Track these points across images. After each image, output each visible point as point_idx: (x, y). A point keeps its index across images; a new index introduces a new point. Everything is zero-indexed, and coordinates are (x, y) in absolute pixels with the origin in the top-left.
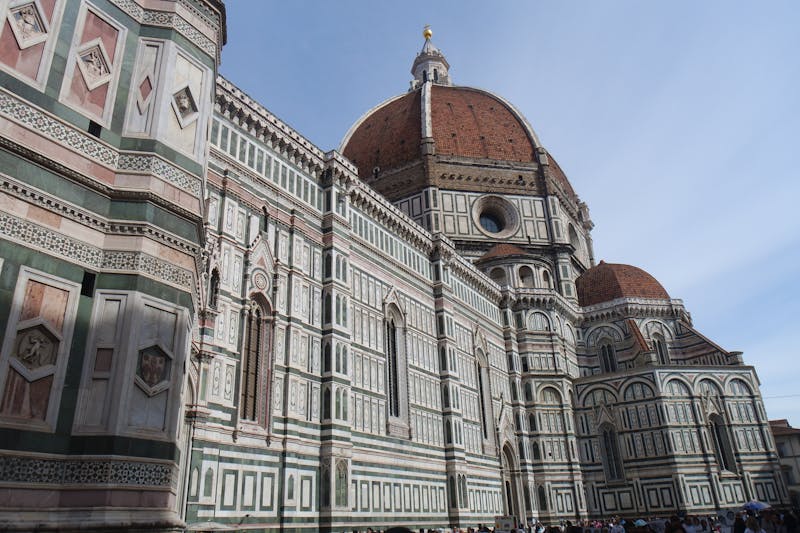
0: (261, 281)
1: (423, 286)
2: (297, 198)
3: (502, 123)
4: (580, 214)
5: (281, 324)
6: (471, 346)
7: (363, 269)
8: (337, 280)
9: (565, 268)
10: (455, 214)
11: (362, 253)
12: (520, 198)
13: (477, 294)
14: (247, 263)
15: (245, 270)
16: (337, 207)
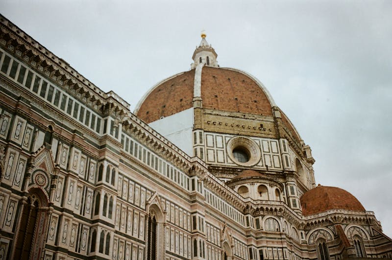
0: (41, 180)
1: (181, 194)
2: (80, 122)
3: (250, 90)
4: (305, 153)
5: (56, 214)
6: (219, 240)
7: (131, 177)
8: (106, 183)
9: (292, 189)
10: (215, 149)
11: (131, 166)
12: (261, 139)
13: (225, 203)
14: (29, 165)
15: (27, 170)
16: (112, 131)
